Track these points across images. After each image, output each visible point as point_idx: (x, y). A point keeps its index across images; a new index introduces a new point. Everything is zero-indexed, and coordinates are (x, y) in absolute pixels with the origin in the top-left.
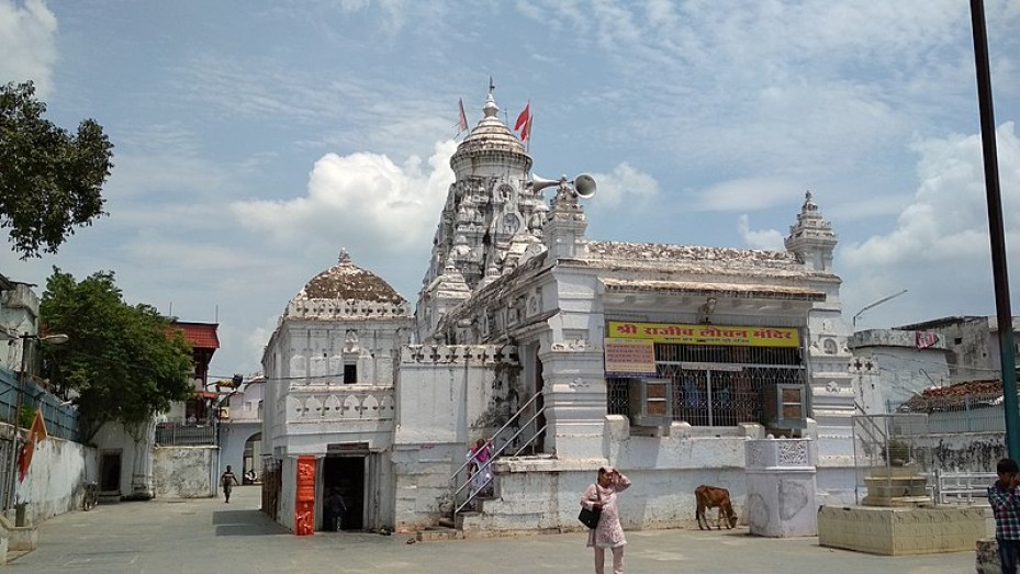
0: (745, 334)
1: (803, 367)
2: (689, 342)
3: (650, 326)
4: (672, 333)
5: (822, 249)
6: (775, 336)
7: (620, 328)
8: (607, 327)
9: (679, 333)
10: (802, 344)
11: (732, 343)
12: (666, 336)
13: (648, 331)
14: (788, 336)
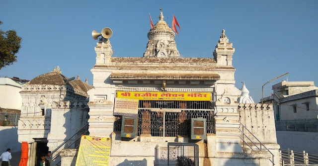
0: (183, 95)
1: (212, 110)
2: (155, 99)
3: (136, 93)
4: (147, 96)
5: (226, 55)
6: (198, 96)
7: (122, 94)
8: (117, 94)
9: (150, 96)
10: (213, 99)
11: (176, 99)
12: (144, 97)
13: (136, 95)
14: (205, 96)
